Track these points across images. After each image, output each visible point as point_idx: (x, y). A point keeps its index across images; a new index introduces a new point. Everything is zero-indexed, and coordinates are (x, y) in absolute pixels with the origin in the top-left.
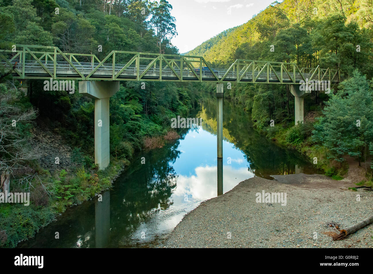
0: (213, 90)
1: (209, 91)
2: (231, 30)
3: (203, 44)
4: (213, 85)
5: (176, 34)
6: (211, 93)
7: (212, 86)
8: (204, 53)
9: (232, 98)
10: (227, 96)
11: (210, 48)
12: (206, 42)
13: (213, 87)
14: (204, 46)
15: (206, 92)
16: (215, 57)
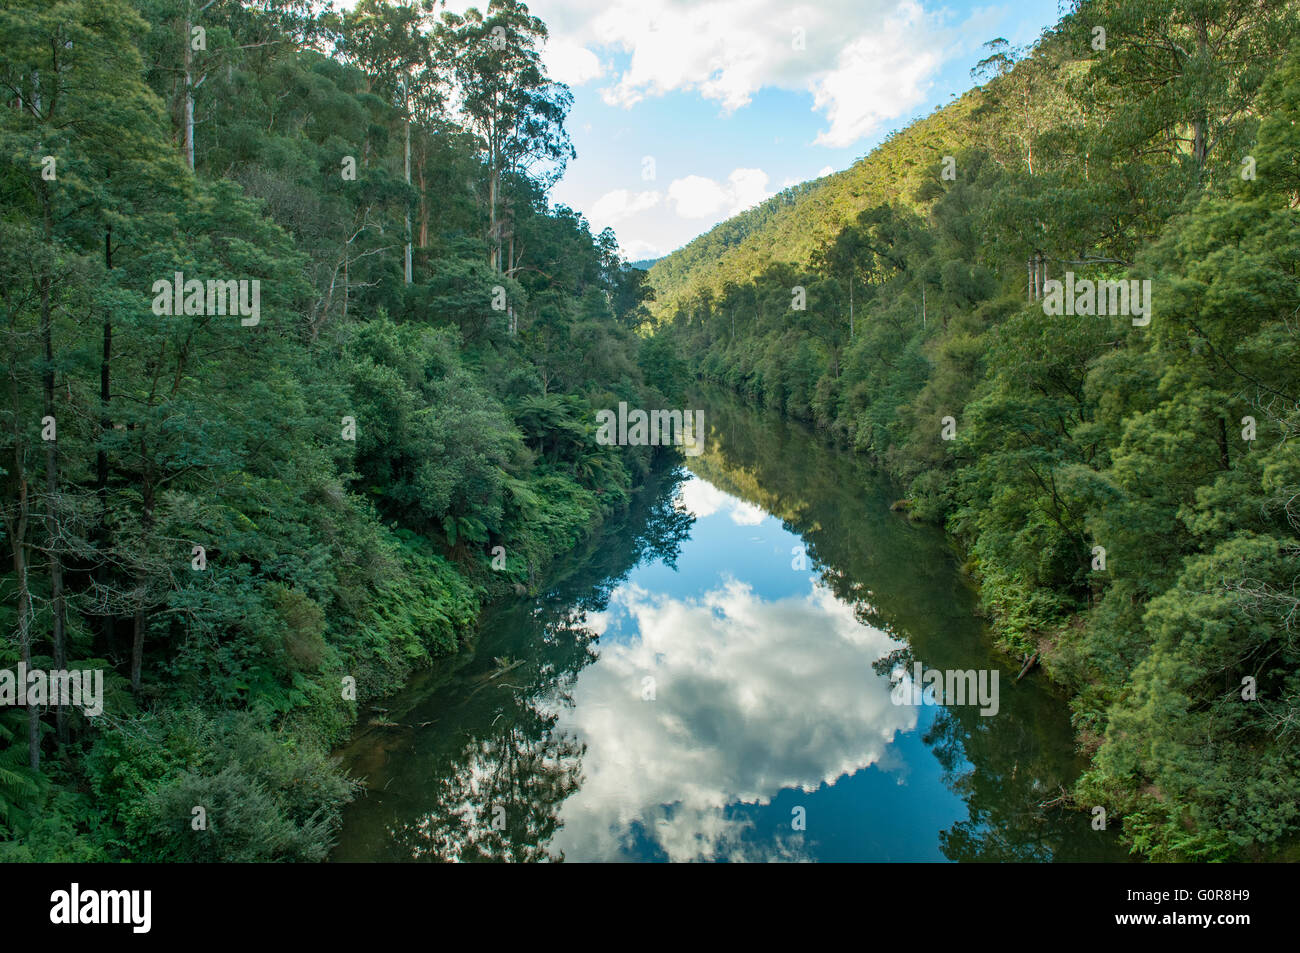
0: (745, 379)
1: (731, 382)
2: (809, 187)
3: (715, 229)
4: (747, 362)
5: (566, 153)
6: (738, 390)
7: (741, 364)
8: (718, 257)
9: (823, 420)
10: (801, 409)
11: (737, 241)
12: (728, 224)
13: (747, 368)
14: (720, 237)
15: (722, 383)
16: (753, 268)
